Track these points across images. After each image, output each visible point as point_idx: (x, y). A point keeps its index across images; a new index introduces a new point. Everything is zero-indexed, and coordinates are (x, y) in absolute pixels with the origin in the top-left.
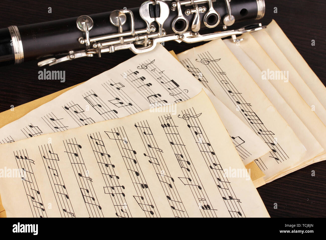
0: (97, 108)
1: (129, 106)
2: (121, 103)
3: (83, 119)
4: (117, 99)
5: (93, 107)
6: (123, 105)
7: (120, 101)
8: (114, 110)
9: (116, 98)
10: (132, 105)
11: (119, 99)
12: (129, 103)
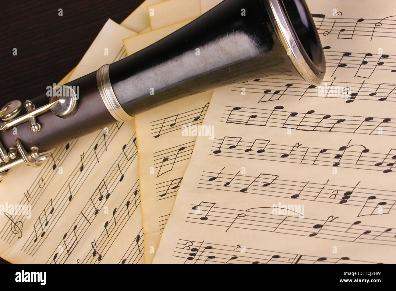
0: (252, 121)
1: (289, 89)
2: (275, 93)
3: (249, 148)
4: (267, 92)
5: (246, 124)
6: (281, 93)
7: (273, 92)
8: (276, 108)
9: (264, 92)
10: (291, 85)
11: (269, 91)
12: (286, 85)
